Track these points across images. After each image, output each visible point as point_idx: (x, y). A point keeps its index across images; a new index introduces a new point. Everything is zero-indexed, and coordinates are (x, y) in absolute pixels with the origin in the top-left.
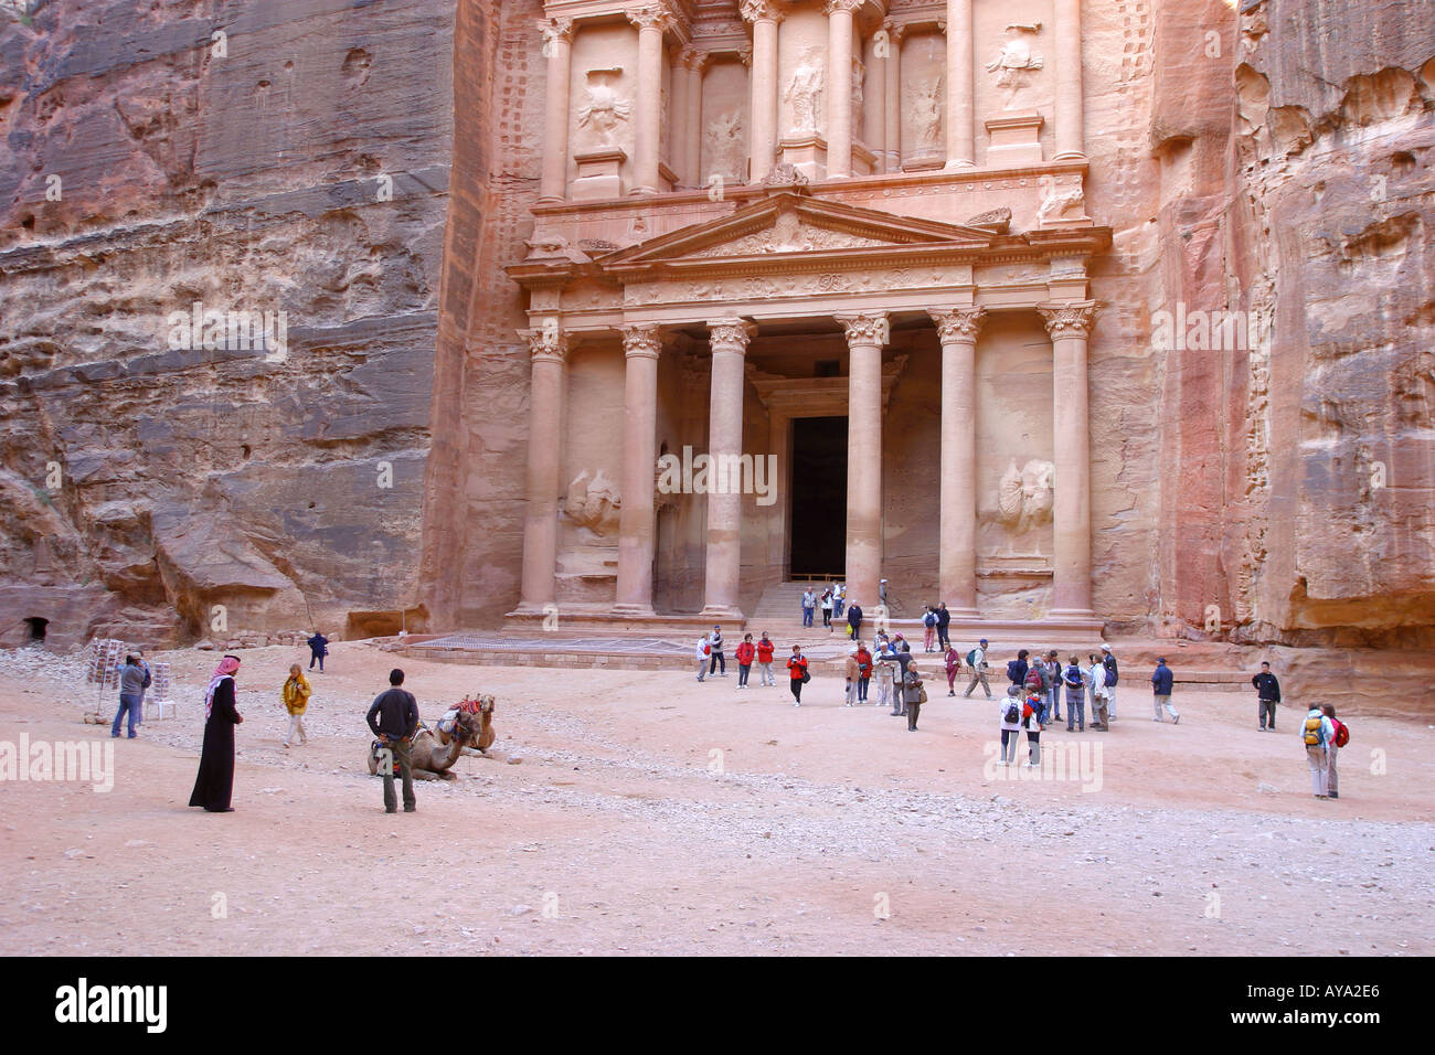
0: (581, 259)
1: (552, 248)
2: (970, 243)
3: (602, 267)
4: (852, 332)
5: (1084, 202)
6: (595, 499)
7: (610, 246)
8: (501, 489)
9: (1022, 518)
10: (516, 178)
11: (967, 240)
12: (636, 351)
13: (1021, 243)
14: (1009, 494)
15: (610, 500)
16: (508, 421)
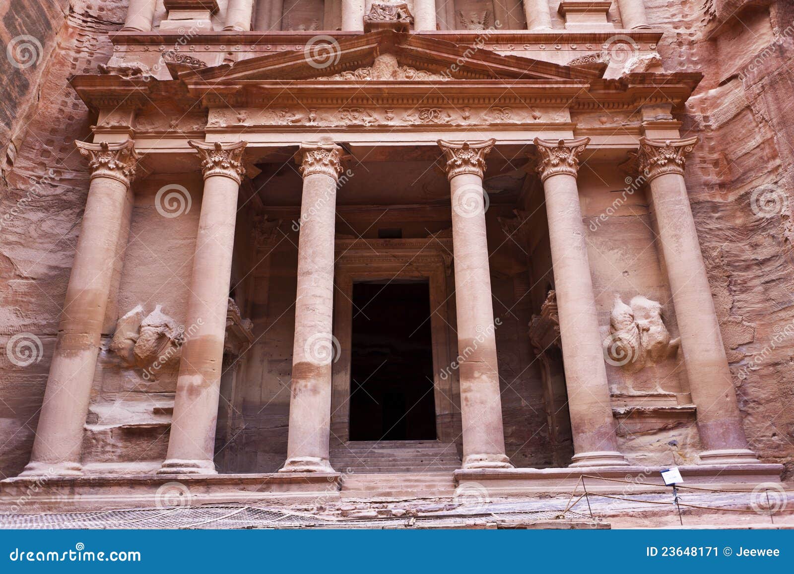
0: (164, 75)
1: (130, 72)
2: (573, 83)
3: (185, 86)
4: (455, 161)
6: (149, 333)
7: (197, 63)
8: (27, 321)
11: (569, 80)
12: (217, 170)
13: (616, 88)
14: (630, 327)
15: (169, 336)
16: (51, 247)
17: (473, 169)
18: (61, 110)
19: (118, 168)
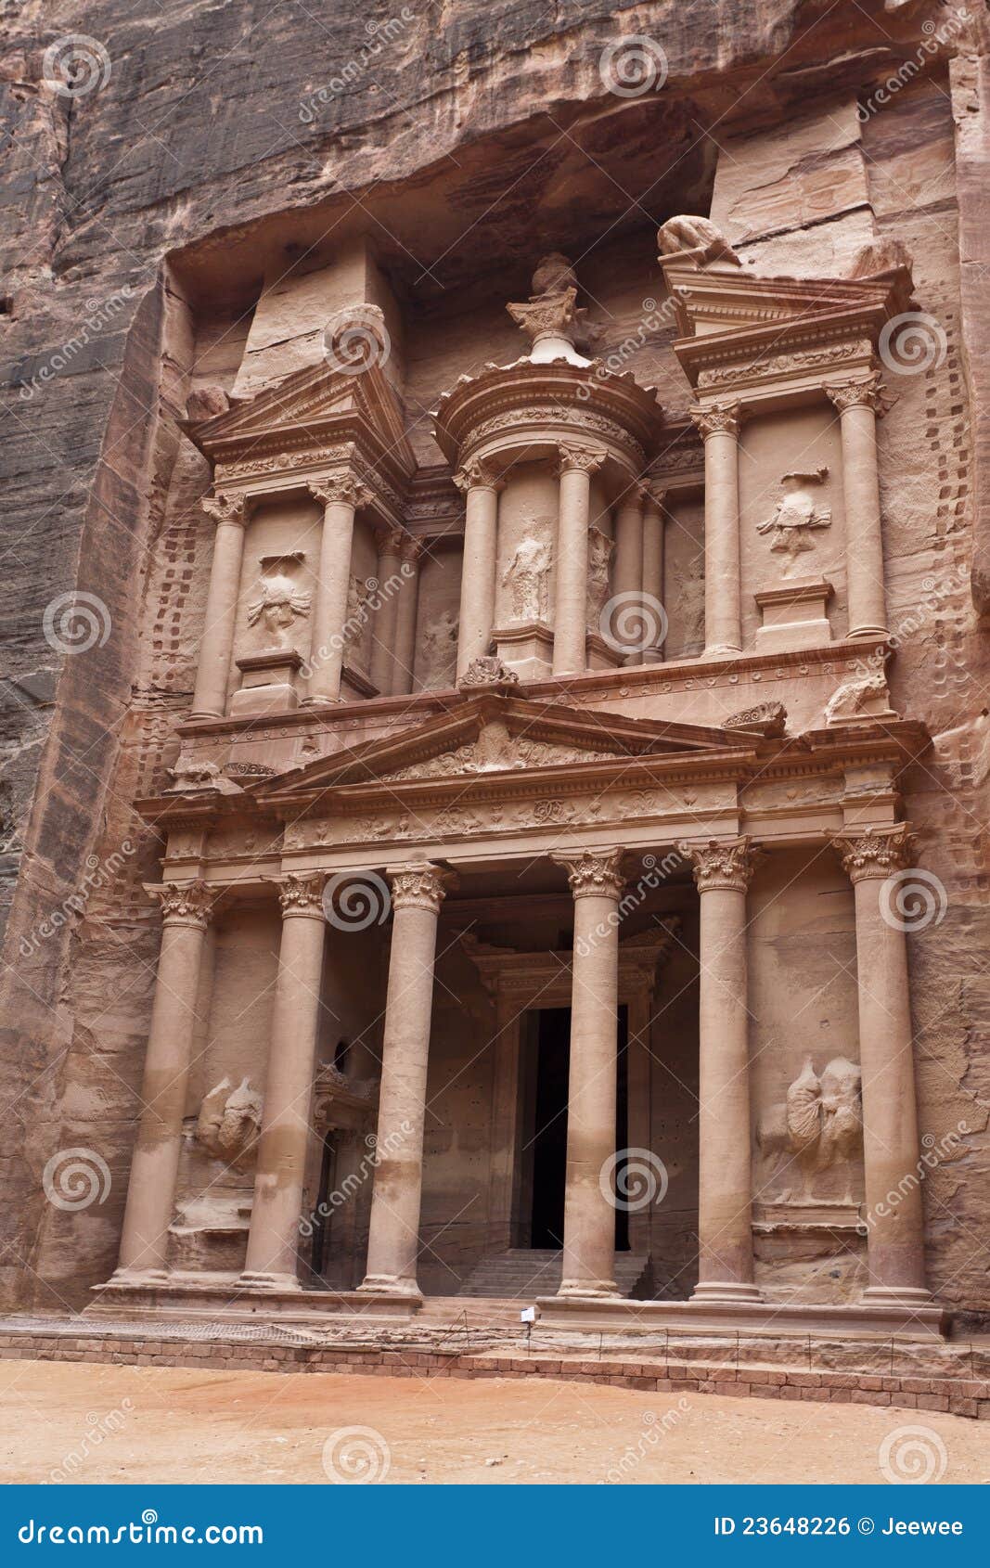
0: (227, 787)
1: (199, 777)
2: (730, 751)
3: (255, 799)
4: (576, 878)
5: (888, 693)
6: (233, 1117)
7: (266, 771)
8: (111, 1104)
9: (822, 1145)
10: (168, 693)
11: (727, 747)
12: (294, 910)
13: (799, 749)
14: (803, 1109)
15: (254, 1119)
16: (128, 1010)
17: (597, 889)
18: (132, 829)
19: (190, 912)
